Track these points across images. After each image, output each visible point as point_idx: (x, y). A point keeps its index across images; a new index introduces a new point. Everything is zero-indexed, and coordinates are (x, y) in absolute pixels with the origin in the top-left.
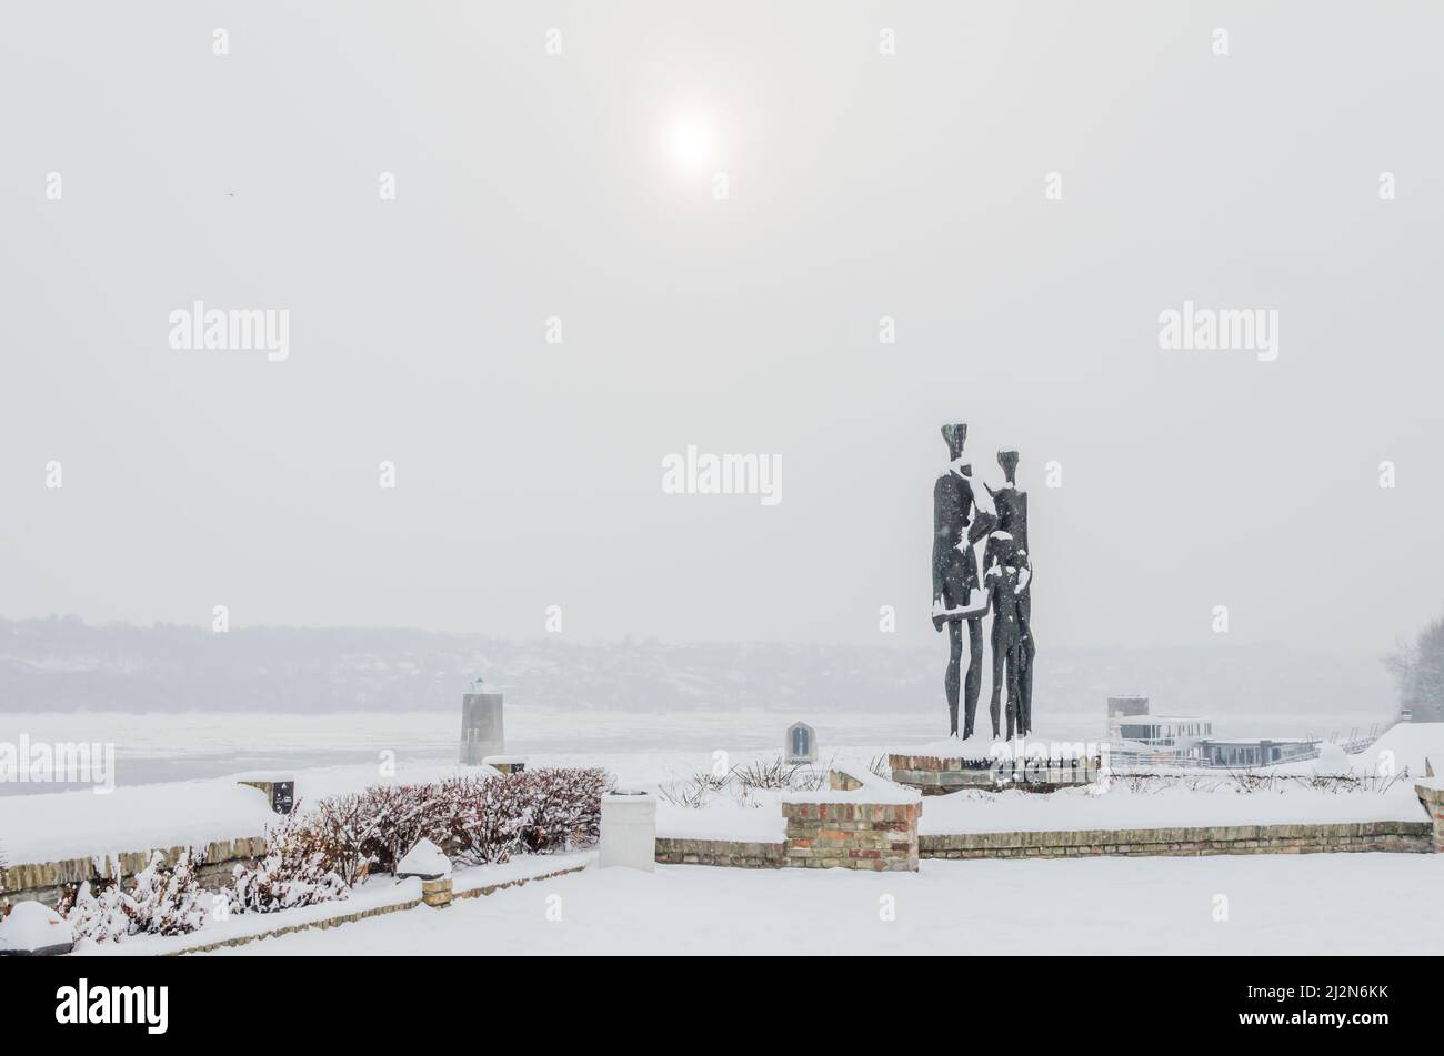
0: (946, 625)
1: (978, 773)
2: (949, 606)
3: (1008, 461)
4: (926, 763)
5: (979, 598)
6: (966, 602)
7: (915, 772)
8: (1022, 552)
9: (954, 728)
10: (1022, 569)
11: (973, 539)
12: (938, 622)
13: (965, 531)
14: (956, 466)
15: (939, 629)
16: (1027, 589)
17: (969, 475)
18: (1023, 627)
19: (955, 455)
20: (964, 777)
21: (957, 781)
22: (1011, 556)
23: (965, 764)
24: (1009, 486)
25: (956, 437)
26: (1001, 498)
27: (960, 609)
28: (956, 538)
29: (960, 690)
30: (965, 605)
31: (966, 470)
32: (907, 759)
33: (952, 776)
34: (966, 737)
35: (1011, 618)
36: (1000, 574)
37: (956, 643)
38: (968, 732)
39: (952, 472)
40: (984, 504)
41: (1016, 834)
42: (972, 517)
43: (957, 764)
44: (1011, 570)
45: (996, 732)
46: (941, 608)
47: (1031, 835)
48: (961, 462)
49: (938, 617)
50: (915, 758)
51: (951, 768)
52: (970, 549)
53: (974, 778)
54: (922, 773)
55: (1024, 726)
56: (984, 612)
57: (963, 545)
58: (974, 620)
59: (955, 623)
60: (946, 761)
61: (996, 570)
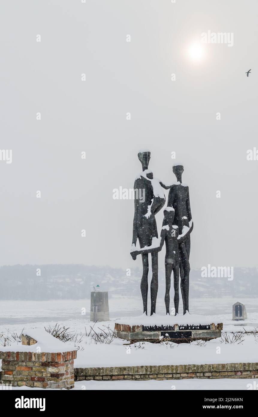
1: (152, 333)
2: (141, 247)
3: (178, 170)
4: (128, 328)
6: (150, 244)
9: (145, 309)
10: (184, 226)
11: (155, 211)
12: (134, 255)
13: (149, 207)
14: (144, 174)
15: (134, 258)
16: (187, 236)
17: (151, 178)
18: (182, 255)
19: (145, 168)
20: (144, 335)
21: (141, 337)
22: (176, 220)
23: (144, 328)
24: (179, 183)
25: (145, 158)
27: (146, 248)
28: (144, 211)
29: (148, 289)
30: (149, 246)
31: (150, 176)
33: (137, 334)
34: (151, 314)
35: (174, 252)
36: (168, 229)
37: (146, 265)
38: (153, 311)
39: (141, 176)
42: (153, 200)
43: (140, 329)
44: (176, 227)
45: (168, 311)
46: (136, 248)
48: (147, 171)
49: (134, 252)
50: (122, 325)
51: (136, 330)
53: (150, 336)
54: (125, 333)
56: (159, 249)
57: (148, 215)
58: (155, 252)
59: (145, 255)
60: (134, 327)
61: (167, 227)
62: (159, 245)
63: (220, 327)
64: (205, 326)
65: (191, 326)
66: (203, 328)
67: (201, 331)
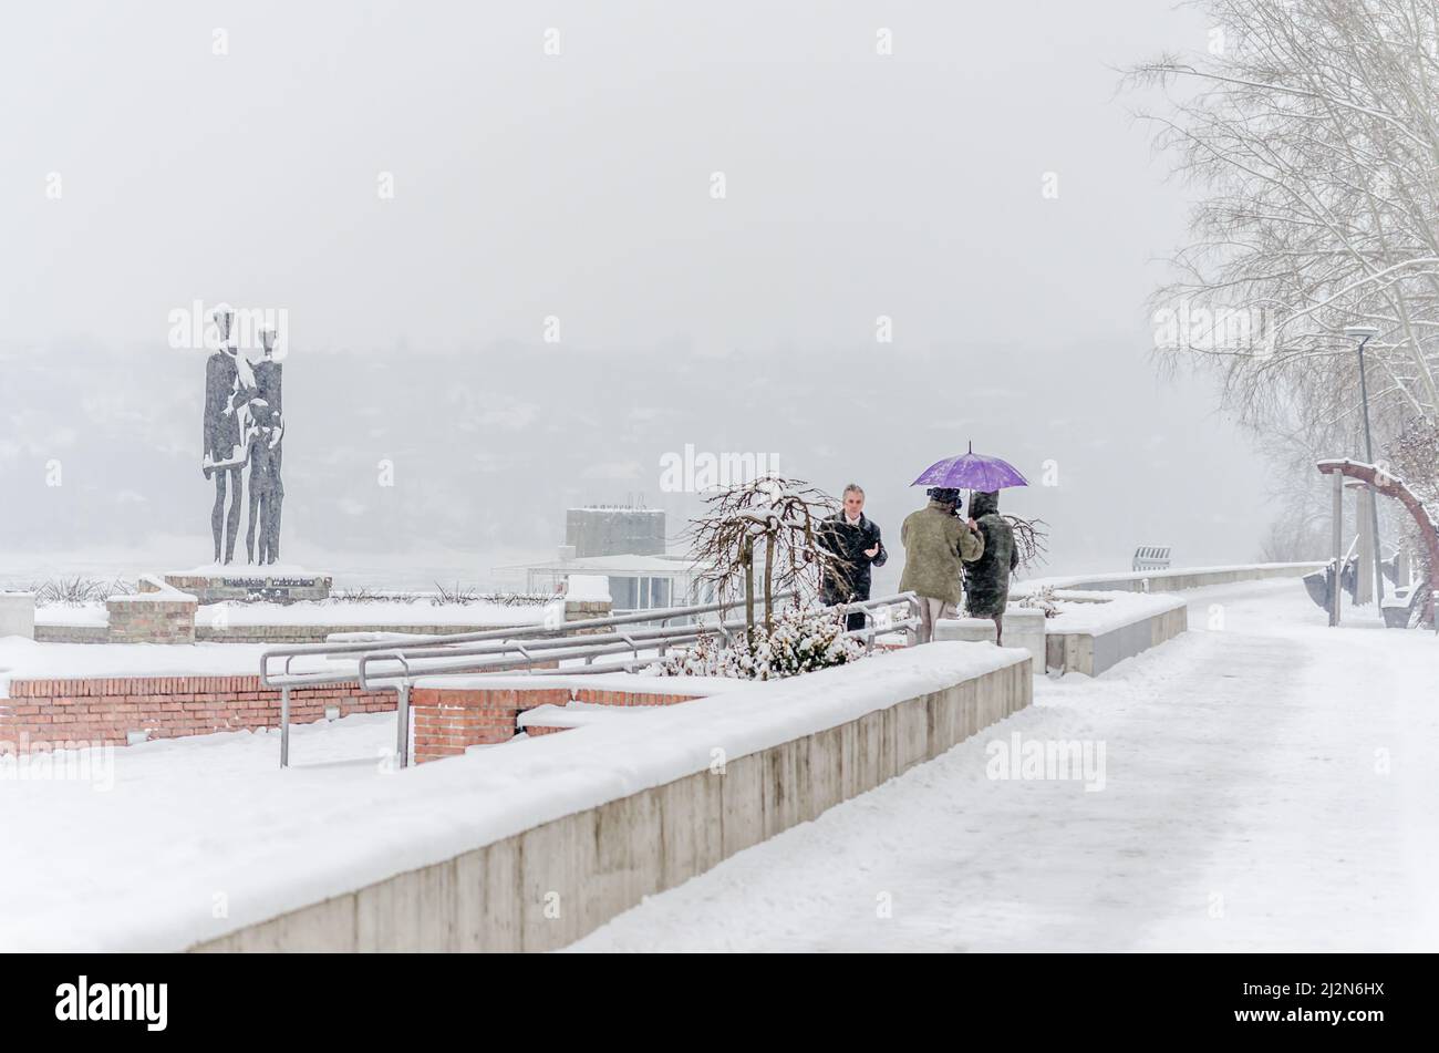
0: (213, 474)
1: (236, 589)
2: (218, 458)
3: (267, 339)
4: (195, 582)
5: (240, 453)
6: (229, 456)
8: (276, 413)
9: (218, 555)
10: (276, 428)
11: (237, 405)
12: (207, 472)
14: (224, 346)
15: (208, 477)
16: (279, 444)
17: (235, 354)
18: (274, 473)
20: (224, 593)
21: (219, 595)
22: (266, 419)
23: (225, 582)
24: (267, 359)
25: (225, 323)
26: (258, 370)
27: (225, 462)
28: (223, 405)
29: (222, 525)
30: (229, 459)
31: (233, 349)
32: (181, 578)
33: (216, 591)
34: (226, 563)
35: (265, 468)
36: (257, 433)
37: (221, 488)
38: (229, 559)
39: (220, 349)
40: (246, 377)
41: (261, 627)
42: (236, 386)
43: (219, 582)
44: (266, 430)
45: (251, 559)
46: (209, 461)
47: (271, 627)
49: (207, 468)
50: (187, 578)
51: (215, 585)
52: (234, 414)
54: (192, 590)
55: (273, 555)
56: (245, 463)
57: (228, 411)
58: (236, 469)
59: (221, 474)
60: (212, 580)
61: (254, 430)
62: (243, 459)
63: (327, 583)
64: (308, 582)
65: (289, 582)
66: (304, 583)
67: (301, 589)
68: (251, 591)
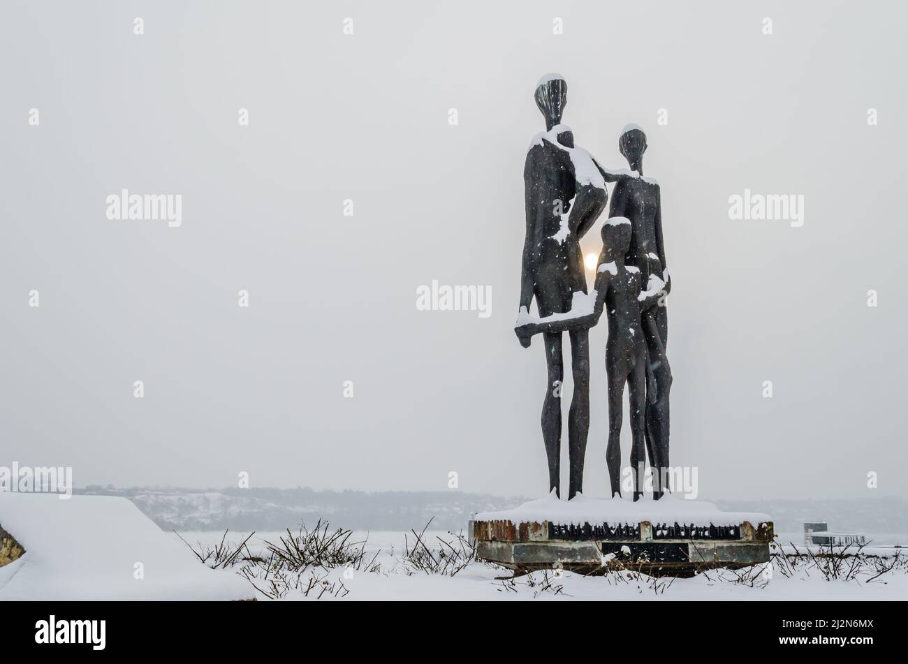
1: (577, 545)
2: (544, 312)
4: (507, 531)
6: (566, 307)
7: (494, 545)
8: (653, 256)
9: (555, 482)
10: (652, 276)
11: (580, 226)
12: (524, 334)
13: (565, 217)
14: (551, 134)
15: (525, 342)
17: (571, 145)
19: (552, 121)
20: (554, 551)
21: (543, 556)
23: (555, 531)
24: (635, 174)
27: (557, 317)
30: (563, 311)
31: (566, 139)
33: (534, 549)
34: (572, 495)
35: (632, 331)
36: (614, 272)
37: (556, 362)
38: (576, 486)
39: (543, 140)
43: (542, 531)
45: (616, 488)
48: (557, 129)
49: (524, 327)
50: (492, 523)
51: (532, 537)
52: (573, 242)
53: (571, 553)
54: (500, 545)
56: (592, 320)
57: (562, 235)
58: (579, 329)
59: (552, 335)
60: (524, 526)
61: (612, 268)
62: (590, 311)
63: (765, 534)
64: (727, 529)
65: (688, 530)
66: (717, 533)
67: (712, 544)
68: (606, 550)
